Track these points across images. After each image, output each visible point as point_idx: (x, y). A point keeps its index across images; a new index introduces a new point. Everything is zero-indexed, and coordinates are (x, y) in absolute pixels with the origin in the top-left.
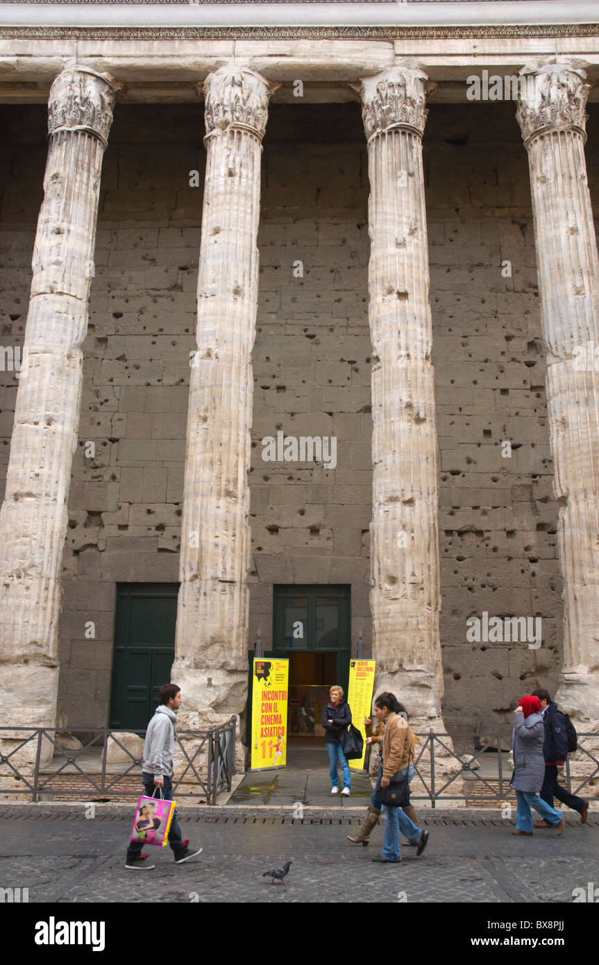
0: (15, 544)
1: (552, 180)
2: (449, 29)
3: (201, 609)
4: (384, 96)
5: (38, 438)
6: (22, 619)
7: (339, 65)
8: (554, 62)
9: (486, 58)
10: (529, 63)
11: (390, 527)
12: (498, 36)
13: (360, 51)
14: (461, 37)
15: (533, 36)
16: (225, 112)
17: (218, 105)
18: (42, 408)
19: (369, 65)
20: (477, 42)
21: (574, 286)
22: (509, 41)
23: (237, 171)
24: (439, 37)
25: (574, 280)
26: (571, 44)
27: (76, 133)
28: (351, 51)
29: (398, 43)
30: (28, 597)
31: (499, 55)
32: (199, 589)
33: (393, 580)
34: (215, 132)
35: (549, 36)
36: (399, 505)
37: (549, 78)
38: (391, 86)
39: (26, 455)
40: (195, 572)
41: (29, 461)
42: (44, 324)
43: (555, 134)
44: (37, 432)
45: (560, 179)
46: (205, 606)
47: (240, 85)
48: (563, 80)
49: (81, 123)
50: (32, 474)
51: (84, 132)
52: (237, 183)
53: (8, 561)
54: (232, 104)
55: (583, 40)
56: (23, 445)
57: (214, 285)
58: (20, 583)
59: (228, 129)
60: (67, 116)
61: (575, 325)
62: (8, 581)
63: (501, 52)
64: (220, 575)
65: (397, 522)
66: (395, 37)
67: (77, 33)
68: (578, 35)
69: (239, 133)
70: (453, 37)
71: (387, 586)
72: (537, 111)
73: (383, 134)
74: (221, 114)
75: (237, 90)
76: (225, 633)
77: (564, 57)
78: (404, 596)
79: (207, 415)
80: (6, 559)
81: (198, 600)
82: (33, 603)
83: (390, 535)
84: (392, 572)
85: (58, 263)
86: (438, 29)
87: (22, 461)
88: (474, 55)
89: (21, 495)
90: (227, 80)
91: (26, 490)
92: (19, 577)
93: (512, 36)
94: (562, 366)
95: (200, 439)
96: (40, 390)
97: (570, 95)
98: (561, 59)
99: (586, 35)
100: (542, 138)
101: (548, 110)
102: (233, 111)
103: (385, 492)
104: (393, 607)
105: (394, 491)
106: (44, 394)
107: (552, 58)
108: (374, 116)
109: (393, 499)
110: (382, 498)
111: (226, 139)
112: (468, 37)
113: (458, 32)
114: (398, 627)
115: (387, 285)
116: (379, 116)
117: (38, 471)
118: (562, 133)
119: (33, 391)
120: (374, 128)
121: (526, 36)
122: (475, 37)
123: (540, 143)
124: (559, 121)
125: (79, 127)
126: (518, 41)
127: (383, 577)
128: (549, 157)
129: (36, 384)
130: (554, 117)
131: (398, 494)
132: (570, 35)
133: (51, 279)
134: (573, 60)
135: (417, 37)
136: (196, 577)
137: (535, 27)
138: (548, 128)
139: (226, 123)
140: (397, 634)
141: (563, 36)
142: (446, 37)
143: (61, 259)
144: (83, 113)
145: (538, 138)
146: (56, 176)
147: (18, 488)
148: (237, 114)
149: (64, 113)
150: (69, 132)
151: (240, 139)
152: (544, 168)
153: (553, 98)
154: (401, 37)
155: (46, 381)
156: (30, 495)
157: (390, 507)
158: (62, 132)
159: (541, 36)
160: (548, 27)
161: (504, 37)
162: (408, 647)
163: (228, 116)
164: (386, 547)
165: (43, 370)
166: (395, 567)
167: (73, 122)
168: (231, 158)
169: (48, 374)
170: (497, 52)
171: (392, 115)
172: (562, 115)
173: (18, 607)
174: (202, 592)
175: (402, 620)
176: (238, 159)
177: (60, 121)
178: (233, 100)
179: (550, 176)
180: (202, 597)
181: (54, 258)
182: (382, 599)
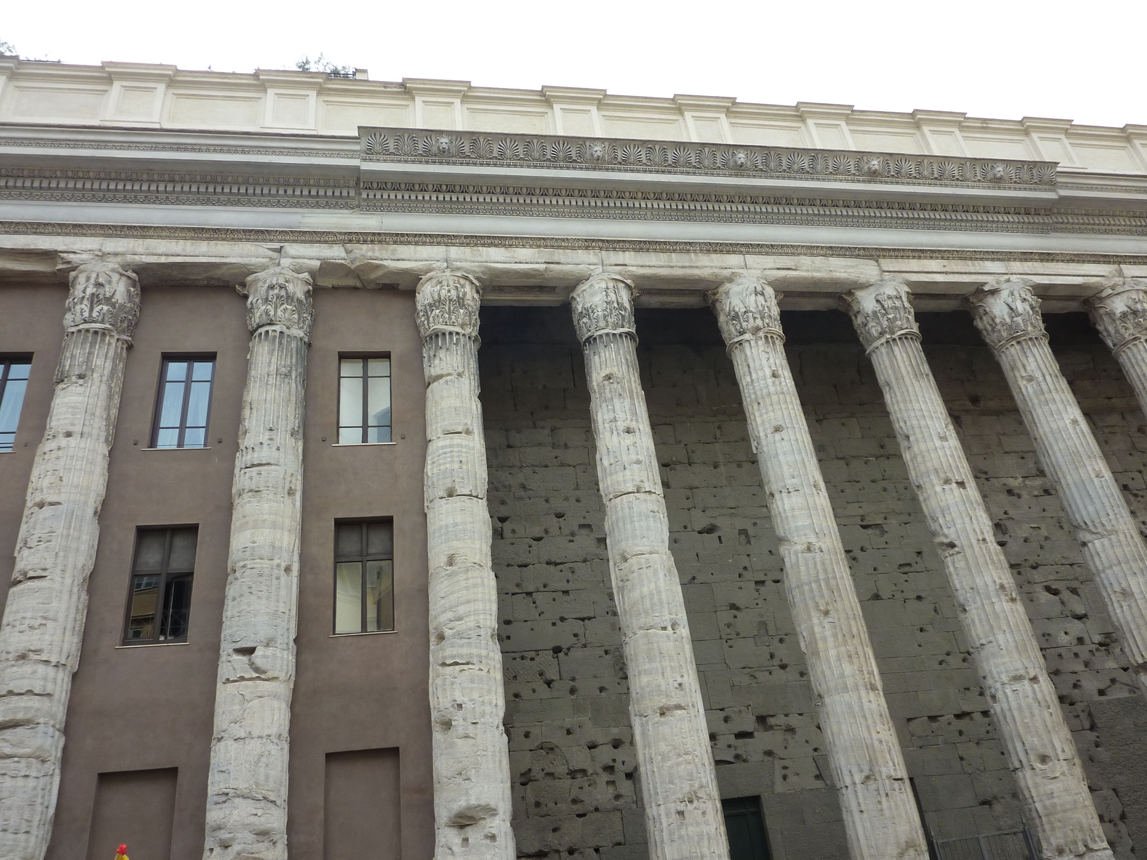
0: (678, 764)
1: (1041, 379)
2: (922, 251)
3: (887, 812)
4: (886, 306)
5: (671, 645)
6: (709, 849)
7: (837, 279)
8: (1008, 281)
9: (956, 276)
10: (991, 282)
11: (1024, 705)
12: (960, 258)
13: (852, 266)
14: (931, 258)
15: (987, 259)
16: (755, 318)
17: (745, 312)
18: (666, 611)
19: (863, 279)
20: (945, 262)
21: (1094, 470)
22: (969, 263)
23: (780, 372)
24: (914, 257)
25: (1091, 465)
26: (1017, 266)
27: (621, 335)
28: (846, 267)
29: (882, 261)
30: (707, 823)
31: (965, 273)
32: (878, 790)
33: (1044, 759)
34: (747, 336)
35: (999, 260)
36: (1026, 682)
37: (1012, 294)
38: (890, 298)
39: (664, 664)
40: (866, 773)
41: (669, 670)
42: (644, 524)
43: (1031, 339)
44: (668, 637)
45: (1048, 378)
46: (890, 808)
47: (763, 294)
48: (1024, 296)
49: (623, 327)
50: (676, 685)
51: (628, 334)
52: (784, 384)
53: (673, 784)
54: (760, 312)
55: (1025, 264)
56: (657, 653)
57: (794, 481)
58: (696, 808)
59: (761, 334)
60: (609, 320)
61: (1107, 504)
62: (681, 807)
63: (967, 271)
64: (893, 773)
65: (1030, 700)
66: (879, 256)
67: (601, 244)
68: (1021, 260)
69: (772, 337)
70: (925, 258)
71: (1038, 766)
72: (1008, 320)
73: (894, 340)
74: (751, 320)
75: (760, 299)
76: (915, 834)
77: (1015, 276)
78: (1063, 774)
79: (830, 608)
80: (671, 782)
81: (880, 802)
82: (713, 830)
83: (1027, 713)
84: (1041, 751)
85: (639, 462)
86: (913, 251)
87: (660, 671)
88: (946, 273)
89: (668, 709)
90: (749, 290)
91: (674, 702)
92: (691, 802)
93: (971, 259)
94: (1106, 541)
95: (828, 633)
96: (659, 592)
97: (1032, 308)
98: (1013, 278)
99: (1026, 260)
100: (1019, 343)
101: (1019, 319)
102: (762, 318)
103: (1007, 672)
104: (1055, 786)
105: (1017, 670)
106: (664, 597)
107: (1006, 277)
108: (879, 324)
109: (1017, 678)
110: (1005, 678)
111: (760, 343)
112: (937, 258)
113: (928, 254)
114: (1068, 806)
115: (942, 476)
116: (885, 323)
117: (680, 680)
118: (1036, 338)
119: (651, 594)
120: (882, 334)
121: (982, 259)
122: (943, 258)
123: (1018, 347)
124: (1030, 328)
125: (622, 330)
126: (976, 262)
127: (1032, 758)
128: (1031, 359)
129: (653, 586)
130: (1026, 325)
131: (1022, 672)
132: (1015, 260)
133: (638, 479)
134: (1022, 279)
135: (897, 257)
136: (868, 778)
137: (987, 252)
138: (1024, 335)
139: (758, 329)
140: (1069, 814)
141: (1009, 260)
142: (920, 258)
143: (641, 458)
144: (623, 316)
145: (1014, 343)
146: (608, 377)
147: (664, 701)
148: (767, 321)
149: (605, 317)
150: (614, 334)
151: (774, 343)
152: (1028, 368)
153: (1020, 309)
154: (884, 257)
155: (661, 582)
156: (679, 707)
157: (1017, 686)
158: (607, 334)
159: (993, 260)
160: (998, 252)
161: (965, 259)
162: (1085, 825)
163: (759, 322)
164: (1026, 726)
165: (656, 571)
166: (1044, 746)
167: (616, 326)
168: (772, 360)
169: (661, 575)
170: (963, 271)
171: (899, 323)
172: (1032, 324)
173: (701, 836)
174: (882, 792)
175: (1068, 798)
176: (777, 362)
177: (602, 324)
178: (761, 308)
179: (1038, 375)
180: (884, 800)
181: (634, 457)
182: (1038, 780)
